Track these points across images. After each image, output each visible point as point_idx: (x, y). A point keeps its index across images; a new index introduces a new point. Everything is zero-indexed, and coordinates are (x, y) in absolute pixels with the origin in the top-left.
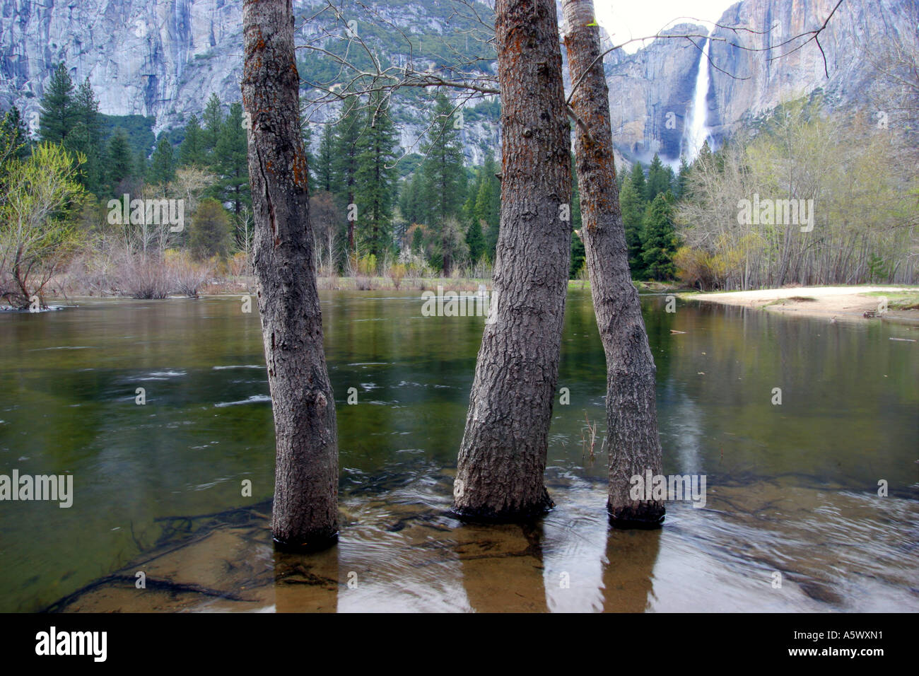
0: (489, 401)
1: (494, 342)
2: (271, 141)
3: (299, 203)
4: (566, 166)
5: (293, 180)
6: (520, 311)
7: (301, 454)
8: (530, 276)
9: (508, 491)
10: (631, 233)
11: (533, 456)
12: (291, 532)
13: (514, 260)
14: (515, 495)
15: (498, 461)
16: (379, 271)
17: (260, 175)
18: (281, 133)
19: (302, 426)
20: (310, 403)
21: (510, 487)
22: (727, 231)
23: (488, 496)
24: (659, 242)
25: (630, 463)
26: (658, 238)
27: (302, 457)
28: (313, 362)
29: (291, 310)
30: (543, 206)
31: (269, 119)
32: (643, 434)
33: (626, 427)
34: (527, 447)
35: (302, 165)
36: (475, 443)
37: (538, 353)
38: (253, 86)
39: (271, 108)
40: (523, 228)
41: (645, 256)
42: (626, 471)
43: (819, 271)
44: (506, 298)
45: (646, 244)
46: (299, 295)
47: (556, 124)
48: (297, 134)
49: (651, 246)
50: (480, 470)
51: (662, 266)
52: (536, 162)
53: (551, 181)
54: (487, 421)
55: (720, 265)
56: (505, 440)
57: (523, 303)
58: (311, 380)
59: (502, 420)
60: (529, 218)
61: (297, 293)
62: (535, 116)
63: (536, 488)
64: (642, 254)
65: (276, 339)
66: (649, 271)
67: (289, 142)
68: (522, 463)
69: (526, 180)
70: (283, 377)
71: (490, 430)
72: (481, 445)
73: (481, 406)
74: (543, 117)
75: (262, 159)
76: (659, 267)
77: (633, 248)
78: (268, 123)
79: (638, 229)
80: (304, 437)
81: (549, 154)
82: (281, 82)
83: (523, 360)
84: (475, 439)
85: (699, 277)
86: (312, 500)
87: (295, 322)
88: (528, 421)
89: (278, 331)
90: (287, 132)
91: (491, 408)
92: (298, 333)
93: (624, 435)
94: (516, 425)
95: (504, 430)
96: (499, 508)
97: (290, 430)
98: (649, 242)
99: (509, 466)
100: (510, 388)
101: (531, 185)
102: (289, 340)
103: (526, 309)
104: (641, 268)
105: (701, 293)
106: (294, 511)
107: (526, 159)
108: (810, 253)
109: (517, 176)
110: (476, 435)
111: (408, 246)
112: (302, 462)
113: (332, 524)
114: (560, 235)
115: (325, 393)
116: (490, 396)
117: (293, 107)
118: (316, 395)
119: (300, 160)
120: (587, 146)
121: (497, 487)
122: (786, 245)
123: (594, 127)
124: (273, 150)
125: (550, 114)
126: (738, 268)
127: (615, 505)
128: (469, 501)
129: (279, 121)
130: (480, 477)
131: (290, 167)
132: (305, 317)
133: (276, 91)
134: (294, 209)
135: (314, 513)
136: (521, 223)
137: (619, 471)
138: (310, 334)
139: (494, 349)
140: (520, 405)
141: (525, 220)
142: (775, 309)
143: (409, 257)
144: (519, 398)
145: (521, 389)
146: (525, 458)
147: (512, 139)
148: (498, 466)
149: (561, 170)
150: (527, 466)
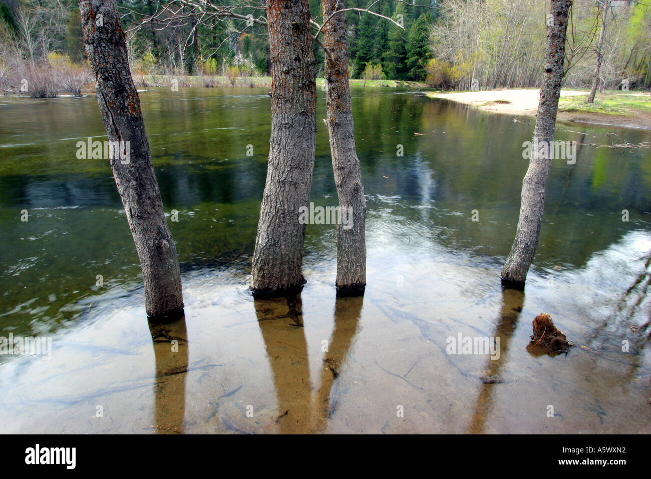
0: (267, 233)
1: (269, 200)
2: (111, 87)
3: (136, 127)
4: (312, 92)
5: (130, 112)
6: (284, 183)
7: (156, 275)
8: (289, 162)
9: (279, 280)
10: (399, 44)
11: (294, 262)
12: (156, 313)
13: (280, 152)
14: (283, 282)
15: (273, 266)
16: (219, 71)
17: (107, 110)
18: (116, 80)
19: (155, 260)
20: (159, 247)
21: (281, 278)
22: (464, 47)
23: (269, 283)
24: (419, 52)
25: (348, 263)
26: (418, 49)
27: (157, 276)
28: (158, 224)
29: (139, 196)
30: (297, 119)
31: (107, 71)
32: (356, 246)
33: (346, 243)
34: (289, 258)
35: (135, 101)
36: (260, 256)
37: (295, 207)
38: (92, 46)
39: (107, 63)
40: (285, 132)
41: (408, 62)
42: (345, 266)
43: (520, 76)
44: (275, 174)
45: (410, 53)
46: (144, 186)
47: (304, 64)
48: (128, 79)
49: (413, 55)
50: (264, 270)
51: (419, 70)
52: (292, 90)
53: (302, 102)
54: (266, 245)
55: (456, 73)
56: (277, 255)
57: (285, 179)
58: (158, 234)
59: (275, 244)
60: (289, 126)
61: (142, 184)
62: (291, 59)
63: (296, 277)
64: (406, 61)
65: (133, 212)
66: (411, 74)
67: (123, 86)
68: (287, 266)
69: (286, 102)
70: (140, 233)
71: (268, 249)
72: (264, 257)
73: (263, 236)
74: (296, 59)
75: (106, 99)
76: (417, 71)
77: (401, 56)
78: (106, 74)
79: (405, 42)
80: (157, 266)
81: (300, 85)
82: (111, 43)
83: (286, 211)
84: (260, 254)
85: (442, 81)
86: (166, 297)
87: (144, 202)
88: (290, 245)
89: (133, 208)
90: (121, 80)
91: (268, 237)
92: (146, 208)
93: (345, 247)
94: (283, 247)
95: (276, 249)
96: (275, 289)
97: (148, 262)
98: (412, 52)
99: (280, 268)
100: (279, 227)
101: (289, 105)
102: (141, 212)
103: (287, 182)
104: (405, 72)
105: (442, 92)
106: (156, 303)
107: (285, 88)
108: (516, 65)
109: (280, 98)
110: (261, 252)
111: (240, 52)
112: (158, 278)
113: (180, 306)
114: (307, 136)
115: (168, 240)
116: (268, 231)
117: (123, 59)
118: (162, 243)
119: (133, 98)
120: (331, 66)
121: (273, 279)
122: (501, 58)
123: (336, 52)
124: (113, 94)
125: (301, 57)
126: (468, 75)
127: (339, 284)
128: (259, 286)
129: (114, 72)
130: (264, 274)
131: (126, 104)
132: (149, 198)
133: (109, 50)
134: (133, 131)
135: (168, 303)
136: (283, 129)
137: (342, 266)
138: (154, 208)
139: (269, 204)
140: (285, 236)
141: (285, 127)
142: (484, 109)
143: (241, 60)
144: (284, 232)
145: (285, 228)
146: (289, 263)
147: (277, 73)
148: (273, 268)
149: (308, 95)
150: (290, 267)
